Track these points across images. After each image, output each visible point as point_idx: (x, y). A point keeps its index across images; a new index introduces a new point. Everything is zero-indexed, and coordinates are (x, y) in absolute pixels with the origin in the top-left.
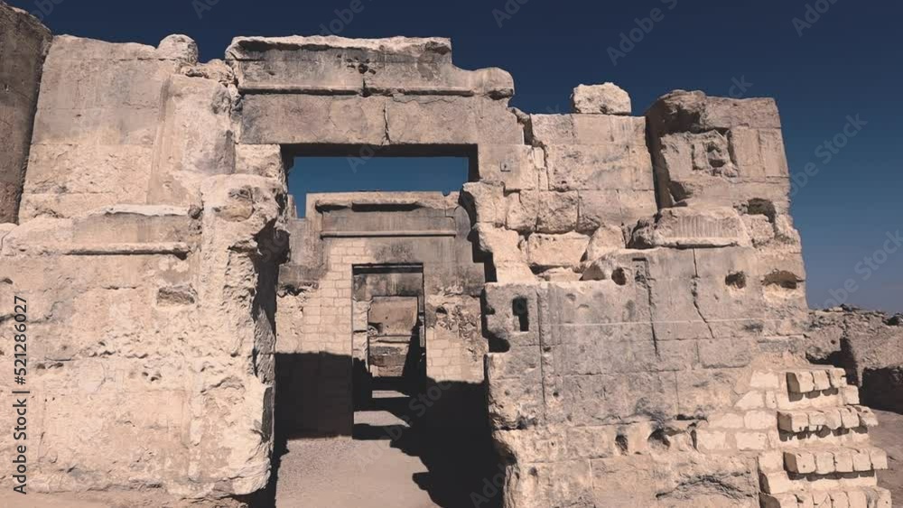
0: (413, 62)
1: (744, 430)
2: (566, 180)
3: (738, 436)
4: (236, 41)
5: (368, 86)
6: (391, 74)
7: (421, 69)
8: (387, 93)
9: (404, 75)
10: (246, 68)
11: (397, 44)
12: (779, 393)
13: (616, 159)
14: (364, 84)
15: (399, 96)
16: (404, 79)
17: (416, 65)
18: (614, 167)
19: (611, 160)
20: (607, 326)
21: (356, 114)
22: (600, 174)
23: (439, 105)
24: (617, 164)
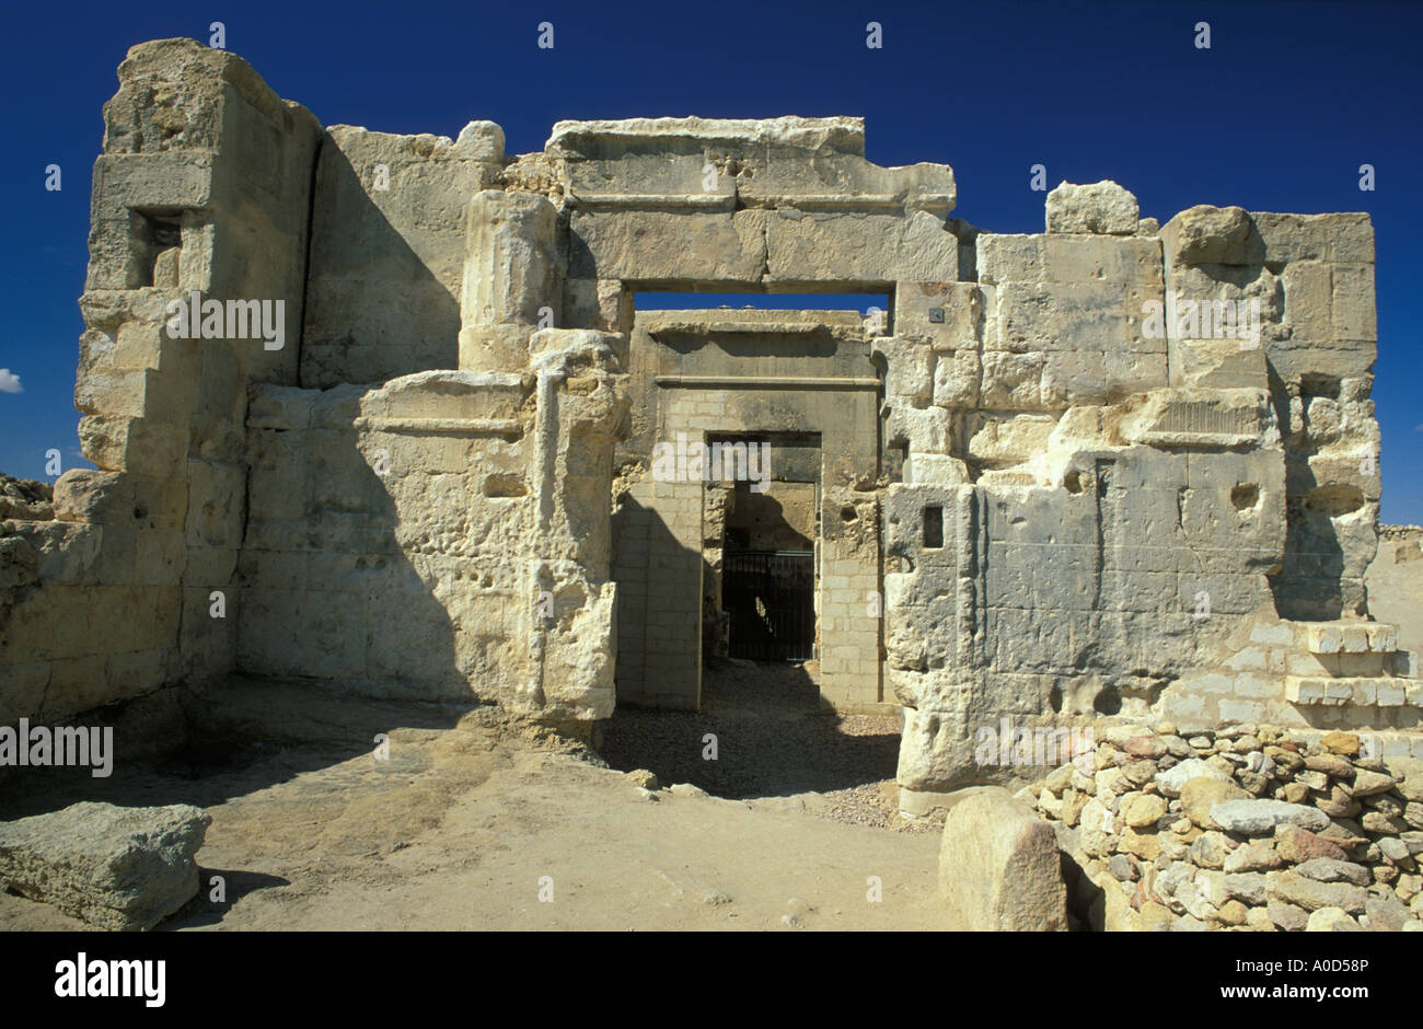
0: (810, 158)
1: (1230, 696)
2: (1025, 336)
3: (1223, 704)
4: (560, 130)
5: (743, 195)
6: (776, 177)
7: (818, 168)
8: (770, 206)
9: (796, 178)
10: (574, 170)
11: (786, 127)
12: (1292, 653)
13: (1108, 304)
14: (737, 192)
15: (787, 210)
16: (794, 183)
17: (812, 162)
18: (1101, 318)
19: (1098, 307)
20: (1052, 548)
21: (724, 236)
22: (1078, 327)
23: (842, 223)
24: (1108, 312)
